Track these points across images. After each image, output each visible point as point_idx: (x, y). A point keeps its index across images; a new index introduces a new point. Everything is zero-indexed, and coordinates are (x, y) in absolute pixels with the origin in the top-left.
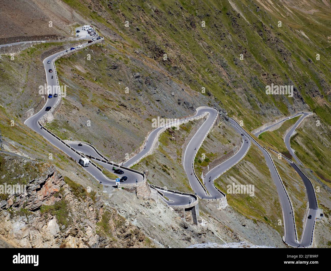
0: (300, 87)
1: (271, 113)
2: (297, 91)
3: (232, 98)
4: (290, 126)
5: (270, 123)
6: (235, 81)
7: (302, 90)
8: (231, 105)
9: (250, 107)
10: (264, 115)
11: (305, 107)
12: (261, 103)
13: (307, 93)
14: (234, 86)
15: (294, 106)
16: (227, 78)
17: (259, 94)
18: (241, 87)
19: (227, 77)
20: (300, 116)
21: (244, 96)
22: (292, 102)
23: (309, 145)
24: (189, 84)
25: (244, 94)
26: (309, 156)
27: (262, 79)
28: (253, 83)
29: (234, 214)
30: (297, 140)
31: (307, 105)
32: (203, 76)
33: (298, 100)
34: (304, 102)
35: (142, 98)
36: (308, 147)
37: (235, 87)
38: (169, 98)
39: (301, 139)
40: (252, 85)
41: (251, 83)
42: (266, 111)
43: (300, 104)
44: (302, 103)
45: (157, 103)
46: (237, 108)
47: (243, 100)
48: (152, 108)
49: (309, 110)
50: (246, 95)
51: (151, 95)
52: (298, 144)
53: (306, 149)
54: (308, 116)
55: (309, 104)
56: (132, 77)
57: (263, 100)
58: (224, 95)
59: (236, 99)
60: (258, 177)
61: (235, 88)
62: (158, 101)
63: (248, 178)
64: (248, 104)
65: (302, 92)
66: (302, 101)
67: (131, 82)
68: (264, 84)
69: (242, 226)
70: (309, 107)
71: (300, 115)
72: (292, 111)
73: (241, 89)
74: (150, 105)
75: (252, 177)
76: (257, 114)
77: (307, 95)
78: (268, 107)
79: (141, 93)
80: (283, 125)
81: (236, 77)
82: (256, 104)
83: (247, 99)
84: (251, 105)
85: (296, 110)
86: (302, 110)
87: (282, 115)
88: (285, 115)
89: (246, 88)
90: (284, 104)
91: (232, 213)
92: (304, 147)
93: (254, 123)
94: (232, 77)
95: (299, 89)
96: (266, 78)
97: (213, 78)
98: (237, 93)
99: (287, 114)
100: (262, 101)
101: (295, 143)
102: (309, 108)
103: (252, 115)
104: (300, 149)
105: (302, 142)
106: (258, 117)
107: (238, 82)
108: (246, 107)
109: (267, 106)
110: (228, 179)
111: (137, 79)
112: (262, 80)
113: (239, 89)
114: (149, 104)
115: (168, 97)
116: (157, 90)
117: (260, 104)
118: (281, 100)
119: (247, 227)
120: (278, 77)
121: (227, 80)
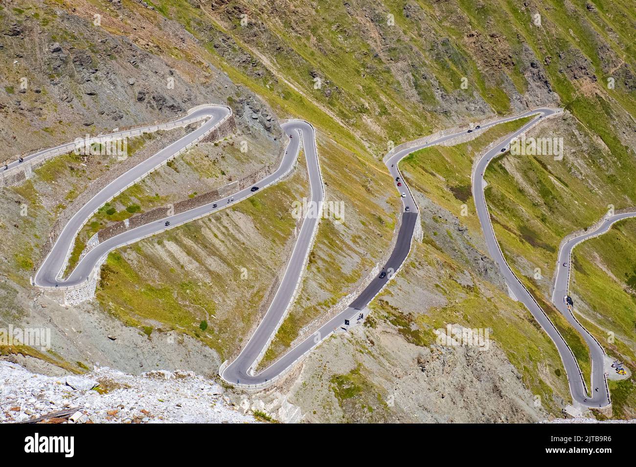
0: (547, 59)
1: (464, 110)
2: (537, 67)
3: (378, 81)
4: (500, 136)
5: (453, 129)
6: (395, 49)
7: (552, 65)
8: (367, 95)
9: (416, 98)
10: (445, 113)
11: (550, 99)
12: (446, 90)
13: (560, 71)
14: (389, 59)
15: (527, 96)
16: (379, 43)
17: (445, 73)
18: (404, 60)
19: (378, 41)
20: (534, 116)
21: (408, 77)
22: (524, 89)
23: (531, 174)
24: (276, 56)
25: (409, 74)
26: (523, 195)
27: (464, 43)
28: (436, 52)
29: (97, 316)
30: (507, 163)
31: (556, 94)
32: (320, 40)
33: (537, 84)
34: (551, 89)
35: (56, 89)
36: (528, 177)
37: (391, 59)
38: (121, 90)
39: (516, 162)
40: (433, 56)
41: (432, 52)
42: (455, 106)
43: (542, 93)
44: (546, 91)
45: (87, 98)
46: (380, 100)
47: (405, 86)
48: (73, 108)
49: (559, 105)
50: (413, 75)
51: (80, 84)
52: (506, 172)
53: (521, 180)
54: (551, 116)
55: (561, 92)
56: (47, 50)
57: (451, 84)
58: (360, 75)
59: (388, 83)
60: (244, 244)
61: (391, 61)
62: (91, 94)
63: (213, 246)
64: (415, 92)
65: (551, 68)
66: (546, 87)
67: (42, 59)
68: (466, 53)
69: (106, 338)
70: (559, 98)
71: (534, 114)
72: (521, 105)
73: (406, 63)
74: (70, 103)
75: (228, 243)
76: (429, 112)
77: (560, 75)
78: (458, 98)
79: (57, 79)
80: (484, 134)
81: (399, 40)
82: (432, 93)
83: (414, 83)
84: (419, 94)
85: (530, 105)
86: (544, 104)
87: (492, 114)
88: (500, 113)
89: (416, 61)
90: (503, 93)
91: (91, 314)
92: (518, 177)
93: (412, 131)
94: (388, 41)
95: (546, 63)
96: (474, 43)
97: (346, 44)
98: (393, 71)
99: (504, 112)
100: (447, 87)
101: (499, 170)
102: (559, 101)
103: (416, 114)
104: (507, 180)
105: (516, 168)
106: (429, 119)
107: (400, 49)
108: (408, 98)
109: (459, 96)
110: (158, 247)
111: (55, 55)
112: (463, 45)
113: (399, 64)
114: (67, 100)
115: (119, 88)
116: (99, 74)
117: (441, 93)
118: (498, 84)
119: (119, 341)
120: (502, 40)
121: (377, 46)
